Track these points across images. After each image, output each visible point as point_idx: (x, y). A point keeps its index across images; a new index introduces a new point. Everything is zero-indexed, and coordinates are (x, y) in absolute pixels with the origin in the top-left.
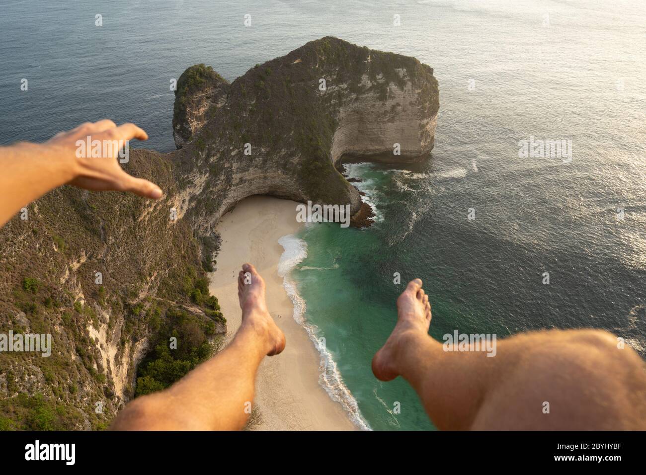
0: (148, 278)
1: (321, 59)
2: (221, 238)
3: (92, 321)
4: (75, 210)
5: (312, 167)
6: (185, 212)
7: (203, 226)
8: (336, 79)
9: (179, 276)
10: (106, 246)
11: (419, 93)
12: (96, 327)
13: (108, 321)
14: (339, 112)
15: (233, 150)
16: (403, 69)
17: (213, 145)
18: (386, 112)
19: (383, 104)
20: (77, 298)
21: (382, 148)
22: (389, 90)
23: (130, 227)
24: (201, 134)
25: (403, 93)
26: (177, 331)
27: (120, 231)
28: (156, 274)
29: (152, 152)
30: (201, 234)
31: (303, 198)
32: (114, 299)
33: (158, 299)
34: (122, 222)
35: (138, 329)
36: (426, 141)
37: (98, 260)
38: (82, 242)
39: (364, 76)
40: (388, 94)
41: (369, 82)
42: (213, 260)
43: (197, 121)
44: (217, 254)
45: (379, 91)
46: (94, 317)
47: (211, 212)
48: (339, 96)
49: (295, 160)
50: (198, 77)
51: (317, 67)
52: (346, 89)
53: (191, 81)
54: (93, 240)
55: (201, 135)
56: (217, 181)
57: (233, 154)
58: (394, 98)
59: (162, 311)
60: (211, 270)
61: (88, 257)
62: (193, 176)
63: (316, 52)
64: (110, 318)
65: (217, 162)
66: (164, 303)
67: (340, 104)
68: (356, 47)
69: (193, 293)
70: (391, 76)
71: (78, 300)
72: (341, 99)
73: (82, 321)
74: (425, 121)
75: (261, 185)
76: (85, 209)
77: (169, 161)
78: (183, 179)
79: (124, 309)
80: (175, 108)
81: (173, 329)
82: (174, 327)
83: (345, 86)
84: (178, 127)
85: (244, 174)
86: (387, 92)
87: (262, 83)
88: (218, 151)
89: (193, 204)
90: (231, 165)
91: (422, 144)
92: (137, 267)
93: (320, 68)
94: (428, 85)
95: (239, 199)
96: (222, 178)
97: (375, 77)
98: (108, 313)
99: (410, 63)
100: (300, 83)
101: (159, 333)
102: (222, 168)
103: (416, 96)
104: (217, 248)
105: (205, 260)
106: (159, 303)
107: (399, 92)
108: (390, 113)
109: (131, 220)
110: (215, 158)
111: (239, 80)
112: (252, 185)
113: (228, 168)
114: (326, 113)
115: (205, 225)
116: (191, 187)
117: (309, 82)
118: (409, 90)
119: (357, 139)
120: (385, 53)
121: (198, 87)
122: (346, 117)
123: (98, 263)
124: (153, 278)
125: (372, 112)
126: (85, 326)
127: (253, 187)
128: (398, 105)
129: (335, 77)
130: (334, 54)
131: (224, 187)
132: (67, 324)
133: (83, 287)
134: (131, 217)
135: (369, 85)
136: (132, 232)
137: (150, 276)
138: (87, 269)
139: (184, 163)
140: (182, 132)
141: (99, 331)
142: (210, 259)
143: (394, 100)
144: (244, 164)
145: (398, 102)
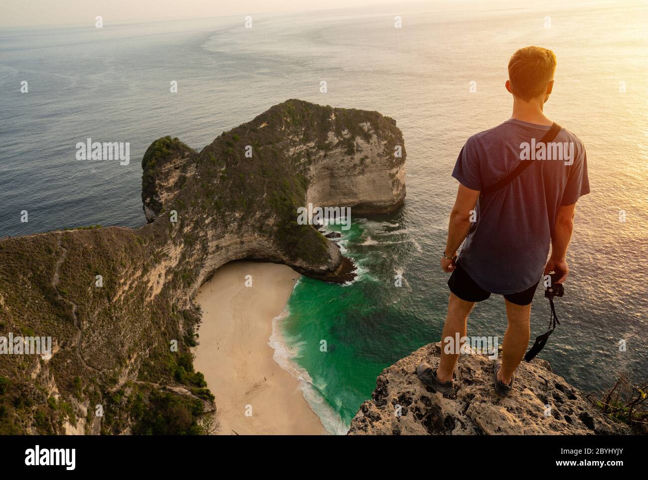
0: (128, 362)
1: (286, 121)
2: (201, 310)
3: (68, 417)
4: (44, 298)
5: (288, 226)
6: (162, 286)
7: (182, 299)
8: (303, 138)
9: (160, 355)
10: (80, 333)
11: (385, 145)
12: (73, 423)
13: (86, 414)
14: (310, 170)
15: (207, 218)
16: (367, 123)
17: (186, 215)
18: (355, 166)
19: (352, 158)
20: (50, 393)
21: (356, 201)
22: (355, 144)
23: (105, 309)
24: (173, 205)
25: (370, 145)
26: (163, 416)
27: (94, 314)
28: (135, 356)
29: (124, 229)
30: (180, 307)
31: (282, 259)
32: (91, 389)
33: (139, 382)
34: (96, 304)
35: (119, 419)
36: (398, 189)
37: (72, 348)
38: (53, 331)
39: (330, 133)
40: (355, 148)
41: (335, 138)
42: (195, 333)
43: (167, 192)
44: (199, 326)
45: (346, 146)
46: (70, 411)
47: (189, 284)
48: (308, 155)
49: (271, 221)
50: (165, 149)
51: (283, 129)
52: (314, 148)
53: (158, 153)
54: (66, 327)
55: (173, 207)
56: (193, 251)
57: (207, 222)
58: (361, 151)
59: (145, 397)
60: (194, 345)
61: (61, 347)
62: (168, 249)
63: (281, 115)
64: (88, 411)
65: (192, 231)
66: (146, 386)
67: (310, 163)
68: (320, 107)
69: (177, 371)
70: (356, 131)
71: (51, 395)
72: (310, 157)
73: (58, 418)
74: (394, 170)
75: (238, 250)
76: (56, 295)
77: (141, 236)
78: (158, 253)
79: (103, 398)
80: (144, 182)
81: (159, 414)
82: (159, 412)
83: (312, 144)
84: (148, 200)
85: (220, 240)
86: (354, 146)
87: (230, 149)
88: (191, 221)
89: (170, 277)
90: (206, 233)
91: (395, 192)
92: (114, 350)
93: (287, 129)
94: (393, 136)
95: (216, 267)
96: (198, 247)
97: (341, 133)
98: (85, 405)
99: (373, 117)
100: (268, 146)
101: (143, 420)
102: (197, 238)
103: (383, 147)
104: (198, 321)
105: (187, 334)
106: (142, 388)
107: (366, 145)
108: (359, 166)
109: (106, 301)
110: (189, 228)
111: (208, 149)
112: (228, 252)
113: (203, 236)
114: (297, 172)
115: (184, 298)
116: (166, 260)
117: (277, 144)
118: (375, 143)
119: (330, 194)
120: (348, 110)
121: (166, 158)
122: (316, 174)
123: (72, 352)
124: (133, 360)
125: (342, 167)
126: (60, 424)
127: (230, 253)
128: (366, 157)
129: (302, 137)
130: (299, 114)
131: (201, 256)
132: (41, 423)
133: (56, 380)
134: (106, 298)
135: (336, 141)
136: (107, 313)
137: (130, 358)
138: (60, 360)
139: (157, 236)
140: (152, 205)
141: (76, 428)
142: (192, 333)
143: (362, 153)
144: (219, 230)
145: (366, 155)
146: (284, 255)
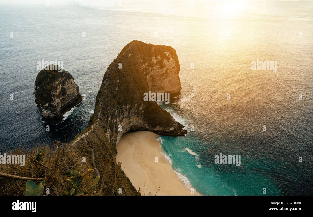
11: (175, 62)
14: (147, 78)
15: (116, 111)
16: (167, 52)
19: (162, 70)
22: (163, 63)
39: (153, 58)
40: (163, 65)
41: (155, 60)
45: (160, 64)
49: (141, 108)
52: (147, 66)
56: (113, 132)
57: (116, 113)
58: (166, 66)
63: (136, 49)
67: (147, 74)
70: (163, 56)
72: (147, 71)
75: (128, 127)
83: (146, 64)
85: (121, 123)
93: (138, 57)
97: (157, 57)
99: (170, 49)
103: (174, 64)
107: (168, 63)
108: (165, 74)
117: (137, 65)
118: (172, 62)
121: (54, 78)
122: (149, 80)
125: (158, 75)
127: (125, 130)
129: (143, 60)
135: (155, 62)
140: (50, 107)
143: (166, 67)
144: (121, 118)
145: (168, 68)
146: (148, 125)
